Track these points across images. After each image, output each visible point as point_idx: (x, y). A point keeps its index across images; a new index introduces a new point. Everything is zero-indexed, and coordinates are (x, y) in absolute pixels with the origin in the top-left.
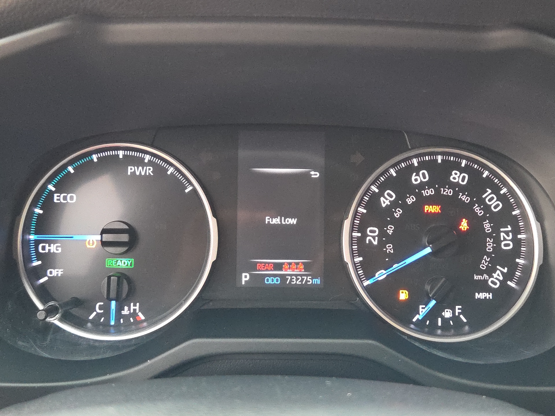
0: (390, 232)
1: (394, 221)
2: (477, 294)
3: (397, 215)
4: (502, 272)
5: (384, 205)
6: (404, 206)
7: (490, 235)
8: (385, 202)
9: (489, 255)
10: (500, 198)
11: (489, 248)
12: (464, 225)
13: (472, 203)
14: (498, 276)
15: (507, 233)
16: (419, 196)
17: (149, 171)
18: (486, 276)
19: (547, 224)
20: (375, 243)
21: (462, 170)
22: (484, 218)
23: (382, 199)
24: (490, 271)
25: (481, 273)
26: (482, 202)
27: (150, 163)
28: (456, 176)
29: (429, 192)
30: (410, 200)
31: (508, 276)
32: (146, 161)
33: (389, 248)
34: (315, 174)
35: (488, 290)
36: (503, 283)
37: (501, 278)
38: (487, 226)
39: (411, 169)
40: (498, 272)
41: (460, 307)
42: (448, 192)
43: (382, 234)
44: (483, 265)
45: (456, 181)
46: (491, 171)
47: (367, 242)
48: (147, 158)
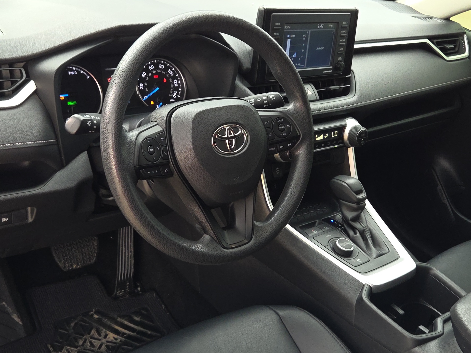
0: (146, 85)
1: (147, 81)
2: (171, 100)
3: (147, 79)
4: (176, 93)
5: (143, 77)
6: (149, 76)
7: (172, 83)
9: (172, 88)
10: (173, 71)
11: (172, 86)
12: (165, 80)
13: (166, 74)
14: (175, 94)
15: (176, 81)
16: (152, 73)
17: (76, 73)
18: (172, 95)
19: (186, 78)
20: (143, 88)
21: (162, 64)
22: (169, 78)
23: (142, 75)
24: (173, 93)
25: (171, 94)
26: (168, 73)
27: (75, 70)
28: (161, 66)
29: (154, 72)
31: (178, 94)
32: (74, 70)
33: (147, 90)
35: (173, 98)
36: (177, 96)
37: (176, 95)
38: (171, 80)
39: (149, 65)
40: (175, 93)
42: (159, 71)
43: (144, 85)
44: (171, 92)
45: (161, 68)
46: (170, 64)
47: (141, 88)
48: (74, 69)
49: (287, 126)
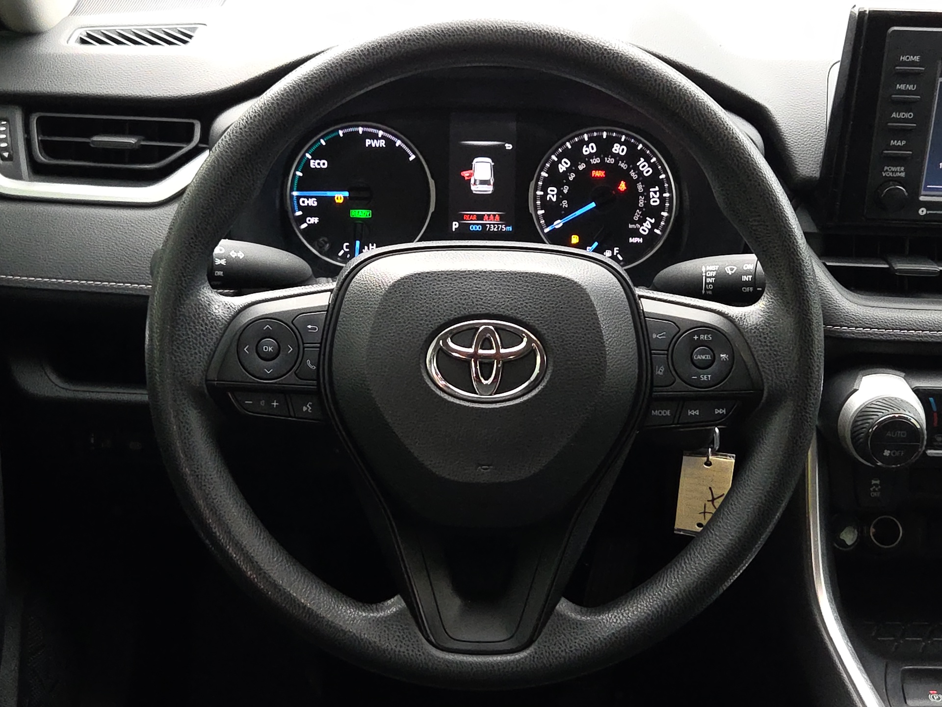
0: (565, 191)
1: (569, 183)
2: (630, 239)
3: (571, 178)
4: (650, 222)
5: (561, 171)
6: (577, 171)
7: (642, 194)
8: (562, 168)
9: (641, 209)
10: (651, 165)
11: (641, 204)
12: (623, 186)
13: (629, 170)
14: (647, 225)
15: (655, 192)
16: (588, 163)
17: (382, 143)
18: (638, 226)
19: (685, 186)
20: (554, 199)
21: (621, 144)
22: (637, 181)
23: (560, 166)
24: (642, 221)
25: (634, 223)
26: (636, 169)
27: (383, 137)
28: (617, 149)
29: (596, 161)
30: (581, 167)
31: (654, 226)
32: (380, 136)
33: (565, 204)
34: (509, 147)
35: (640, 235)
36: (651, 231)
37: (650, 227)
38: (640, 187)
39: (583, 143)
40: (647, 222)
41: (618, 248)
42: (610, 161)
43: (560, 192)
44: (636, 218)
45: (617, 152)
46: (644, 145)
47: (548, 199)
48: (381, 133)
49: (722, 355)
